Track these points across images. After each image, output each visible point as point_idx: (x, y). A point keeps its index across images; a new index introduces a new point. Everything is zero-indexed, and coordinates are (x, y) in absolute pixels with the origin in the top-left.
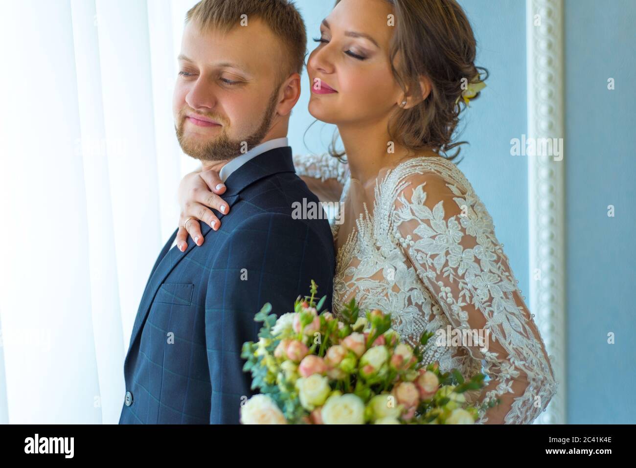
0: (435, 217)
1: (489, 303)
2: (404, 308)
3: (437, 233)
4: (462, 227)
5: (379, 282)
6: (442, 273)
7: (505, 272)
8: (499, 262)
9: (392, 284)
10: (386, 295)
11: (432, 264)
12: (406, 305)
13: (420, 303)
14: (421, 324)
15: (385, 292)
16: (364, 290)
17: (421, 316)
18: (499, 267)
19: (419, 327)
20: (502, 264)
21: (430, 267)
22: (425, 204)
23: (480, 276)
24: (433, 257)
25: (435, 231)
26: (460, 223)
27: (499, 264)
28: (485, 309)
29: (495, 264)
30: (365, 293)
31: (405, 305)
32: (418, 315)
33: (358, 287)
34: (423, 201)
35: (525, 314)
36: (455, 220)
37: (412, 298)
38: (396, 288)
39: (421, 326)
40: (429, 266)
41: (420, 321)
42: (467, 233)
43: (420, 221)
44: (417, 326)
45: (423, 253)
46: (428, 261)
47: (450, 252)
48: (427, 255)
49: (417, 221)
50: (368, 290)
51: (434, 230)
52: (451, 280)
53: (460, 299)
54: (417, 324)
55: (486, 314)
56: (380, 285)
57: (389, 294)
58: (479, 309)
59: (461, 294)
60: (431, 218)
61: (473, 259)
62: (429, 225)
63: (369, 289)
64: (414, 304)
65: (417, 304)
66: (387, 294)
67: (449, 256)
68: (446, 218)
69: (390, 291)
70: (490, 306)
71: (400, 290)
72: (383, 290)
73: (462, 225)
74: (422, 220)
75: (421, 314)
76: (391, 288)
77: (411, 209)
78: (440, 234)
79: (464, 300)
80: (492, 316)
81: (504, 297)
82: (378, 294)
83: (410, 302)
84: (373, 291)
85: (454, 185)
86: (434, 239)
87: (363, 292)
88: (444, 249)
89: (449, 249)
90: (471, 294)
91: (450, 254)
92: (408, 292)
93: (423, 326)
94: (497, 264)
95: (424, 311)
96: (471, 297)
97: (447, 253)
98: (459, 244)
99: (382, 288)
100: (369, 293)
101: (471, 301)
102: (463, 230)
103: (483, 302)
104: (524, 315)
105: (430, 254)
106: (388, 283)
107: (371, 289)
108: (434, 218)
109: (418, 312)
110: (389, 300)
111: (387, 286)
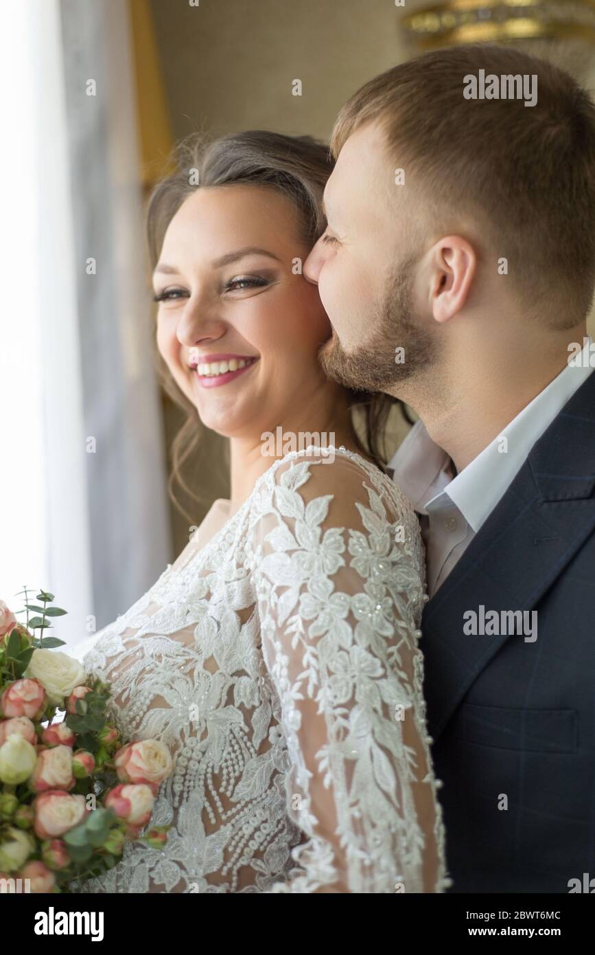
0: (307, 518)
1: (344, 711)
2: (217, 707)
3: (299, 545)
4: (347, 551)
5: (184, 646)
6: (285, 626)
7: (400, 669)
8: (395, 645)
9: (205, 655)
10: (191, 673)
11: (276, 604)
12: (223, 703)
13: (248, 706)
14: (241, 753)
15: (189, 668)
16: (152, 656)
17: (246, 734)
18: (391, 655)
19: (237, 757)
20: (399, 651)
21: (271, 611)
22: (298, 490)
23: (348, 653)
24: (280, 590)
25: (297, 542)
26: (346, 543)
27: (393, 649)
28: (335, 718)
29: (384, 644)
30: (153, 661)
31: (221, 700)
32: (241, 730)
33: (142, 648)
34: (298, 485)
35: (416, 766)
36: (341, 535)
37: (235, 691)
38: (210, 664)
39: (240, 757)
40: (271, 609)
41: (243, 745)
42: (352, 564)
43: (279, 519)
44: (233, 755)
45: (269, 580)
46: (272, 598)
47: (308, 587)
48: (272, 584)
49: (276, 517)
50: (159, 658)
51: (296, 539)
52: (294, 643)
53: (298, 685)
54: (234, 751)
55: (332, 729)
56: (184, 652)
57: (195, 673)
58: (323, 716)
59: (303, 675)
60: (300, 517)
61: (345, 614)
62: (292, 530)
63: (163, 655)
64: (237, 704)
65: (241, 707)
66: (192, 671)
67: (304, 595)
68: (324, 525)
69: (199, 667)
70: (346, 717)
71: (219, 669)
72: (188, 662)
73: (349, 549)
74: (283, 518)
75: (247, 730)
76: (203, 662)
77: (274, 493)
78: (304, 550)
79: (303, 690)
80: (343, 739)
81: (380, 712)
82: (175, 667)
83: (230, 700)
84: (168, 659)
85: (378, 494)
86: (291, 556)
87: (150, 659)
88: (302, 578)
89: (309, 582)
90: (319, 680)
91: (306, 591)
92: (232, 676)
93: (243, 759)
94: (389, 645)
95: (253, 726)
96: (317, 688)
97: (303, 589)
98: (329, 577)
99: (187, 658)
100: (160, 662)
101: (315, 695)
102: (347, 556)
103: (335, 704)
104: (412, 767)
105: (277, 584)
106: (199, 652)
107: (166, 656)
108: (304, 519)
109: (242, 724)
110: (194, 684)
111: (197, 657)
